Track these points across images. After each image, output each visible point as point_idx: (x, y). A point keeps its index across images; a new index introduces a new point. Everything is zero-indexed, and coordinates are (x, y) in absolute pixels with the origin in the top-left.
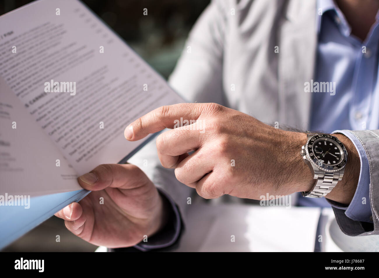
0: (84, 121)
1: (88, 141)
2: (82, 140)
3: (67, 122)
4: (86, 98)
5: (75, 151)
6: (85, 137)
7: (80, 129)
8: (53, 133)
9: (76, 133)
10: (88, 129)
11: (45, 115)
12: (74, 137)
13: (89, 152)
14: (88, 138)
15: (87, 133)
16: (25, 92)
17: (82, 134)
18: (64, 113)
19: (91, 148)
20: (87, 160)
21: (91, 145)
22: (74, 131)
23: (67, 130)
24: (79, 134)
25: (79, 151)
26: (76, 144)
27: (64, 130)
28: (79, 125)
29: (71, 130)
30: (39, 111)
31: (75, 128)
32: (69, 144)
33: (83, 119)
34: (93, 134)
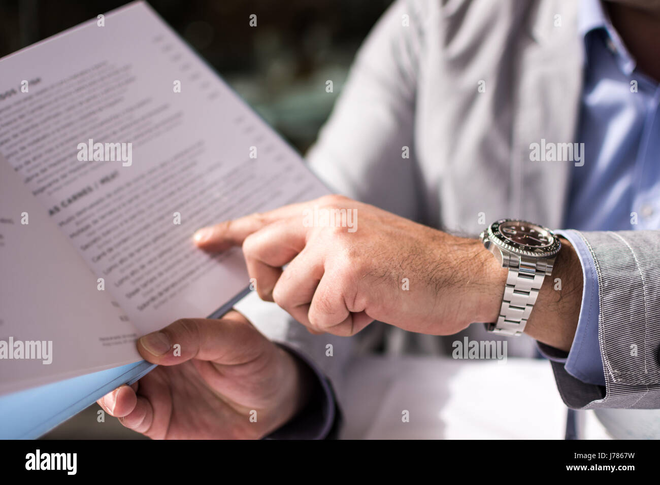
0: (156, 240)
1: (161, 274)
2: (149, 273)
3: (125, 240)
4: (162, 200)
5: (137, 291)
6: (156, 268)
7: (147, 254)
8: (99, 258)
9: (139, 260)
10: (161, 255)
11: (88, 227)
12: (137, 266)
13: (161, 294)
14: (161, 269)
15: (159, 261)
16: (55, 186)
17: (150, 262)
18: (121, 224)
19: (164, 286)
20: (156, 307)
21: (164, 282)
22: (137, 256)
23: (125, 255)
24: (144, 261)
25: (143, 291)
26: (139, 279)
27: (118, 254)
28: (146, 246)
29: (132, 255)
30: (78, 219)
31: (139, 250)
32: (127, 278)
33: (153, 236)
34: (170, 263)
